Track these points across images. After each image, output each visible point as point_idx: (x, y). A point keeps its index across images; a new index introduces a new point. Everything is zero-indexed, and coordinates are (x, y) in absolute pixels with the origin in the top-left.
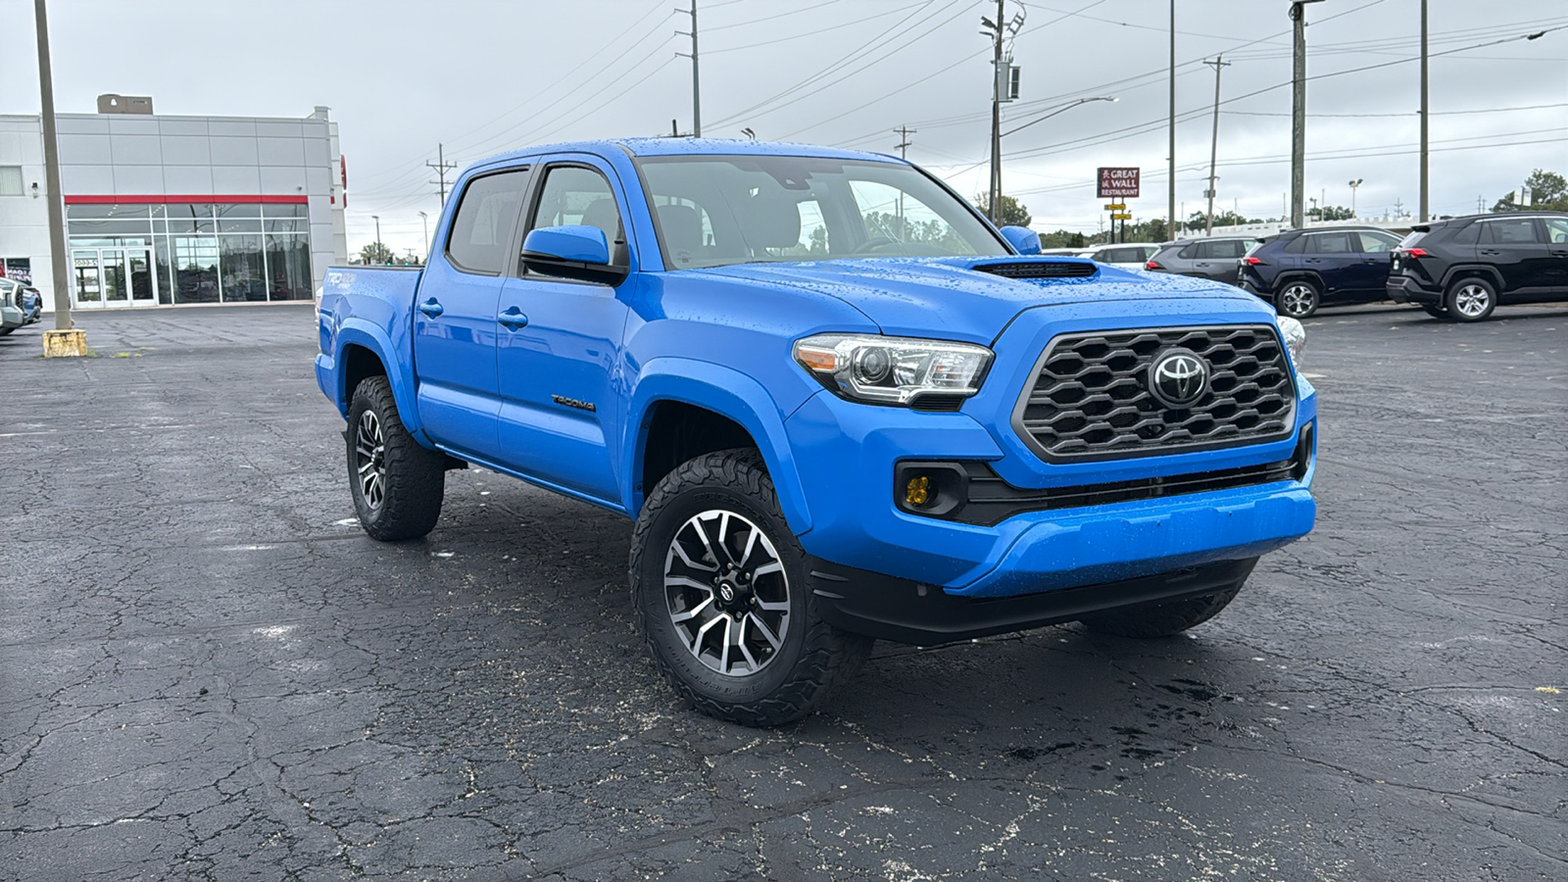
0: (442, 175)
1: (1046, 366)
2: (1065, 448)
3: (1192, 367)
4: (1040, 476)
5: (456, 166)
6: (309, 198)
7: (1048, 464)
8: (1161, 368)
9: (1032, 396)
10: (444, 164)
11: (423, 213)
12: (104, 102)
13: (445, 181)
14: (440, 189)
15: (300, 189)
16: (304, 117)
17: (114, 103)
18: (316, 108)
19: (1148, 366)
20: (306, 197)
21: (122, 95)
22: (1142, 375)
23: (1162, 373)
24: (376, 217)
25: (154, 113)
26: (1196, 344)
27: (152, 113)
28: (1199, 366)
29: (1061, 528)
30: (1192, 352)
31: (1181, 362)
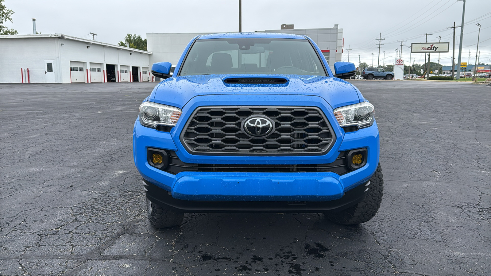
0: (380, 42)
1: (194, 118)
2: (198, 149)
3: (265, 122)
4: (188, 159)
5: (384, 39)
6: (330, 51)
7: (192, 155)
8: (248, 122)
9: (188, 129)
10: (381, 39)
11: (373, 54)
12: (282, 26)
13: (381, 44)
14: (379, 47)
15: (328, 48)
16: (332, 28)
17: (284, 26)
18: (335, 25)
19: (242, 121)
20: (329, 50)
21: (287, 24)
22: (239, 124)
23: (247, 124)
24: (359, 55)
25: (294, 29)
26: (270, 114)
27: (293, 29)
28: (268, 122)
29: (194, 179)
30: (266, 117)
31: (258, 119)
